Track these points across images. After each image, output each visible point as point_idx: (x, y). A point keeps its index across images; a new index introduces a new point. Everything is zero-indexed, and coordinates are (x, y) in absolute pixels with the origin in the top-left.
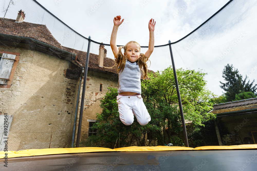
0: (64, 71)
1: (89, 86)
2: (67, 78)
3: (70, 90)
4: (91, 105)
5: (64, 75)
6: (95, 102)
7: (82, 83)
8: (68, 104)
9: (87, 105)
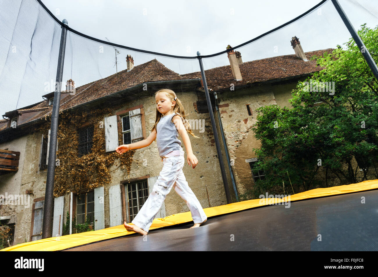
0: (194, 105)
1: (231, 113)
2: (200, 114)
3: (210, 128)
4: (244, 138)
5: (195, 111)
6: (247, 134)
7: (221, 114)
8: (214, 146)
9: (238, 141)
